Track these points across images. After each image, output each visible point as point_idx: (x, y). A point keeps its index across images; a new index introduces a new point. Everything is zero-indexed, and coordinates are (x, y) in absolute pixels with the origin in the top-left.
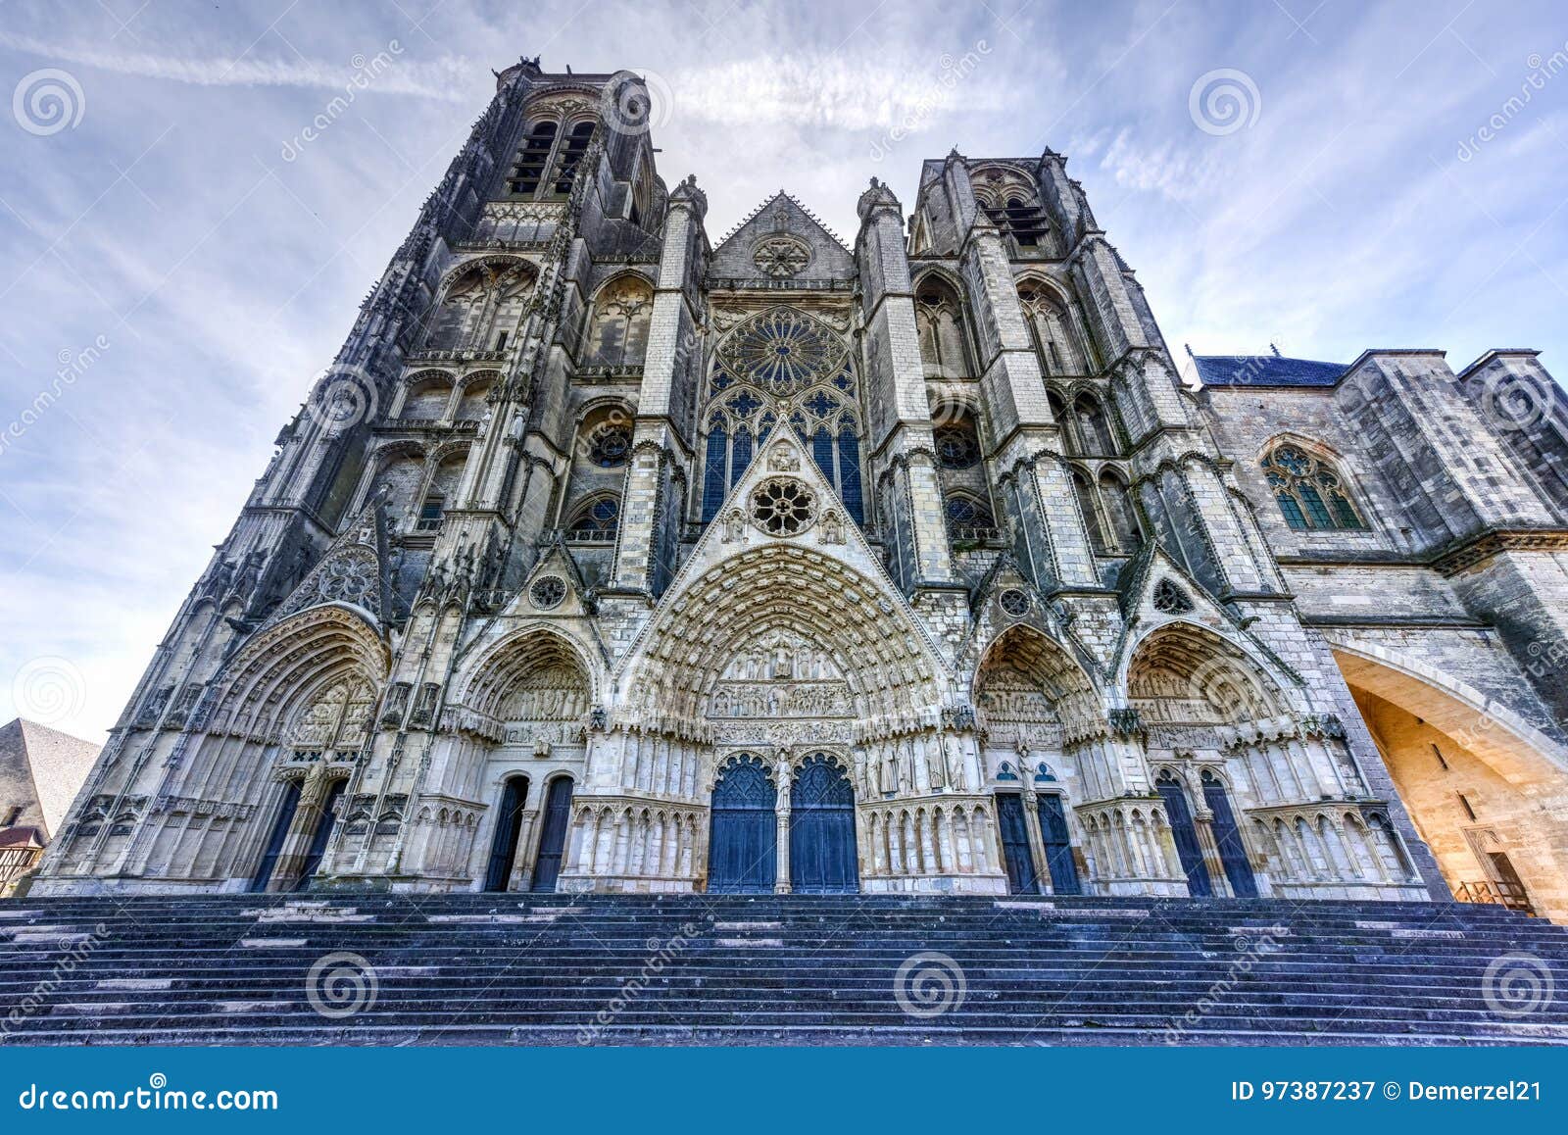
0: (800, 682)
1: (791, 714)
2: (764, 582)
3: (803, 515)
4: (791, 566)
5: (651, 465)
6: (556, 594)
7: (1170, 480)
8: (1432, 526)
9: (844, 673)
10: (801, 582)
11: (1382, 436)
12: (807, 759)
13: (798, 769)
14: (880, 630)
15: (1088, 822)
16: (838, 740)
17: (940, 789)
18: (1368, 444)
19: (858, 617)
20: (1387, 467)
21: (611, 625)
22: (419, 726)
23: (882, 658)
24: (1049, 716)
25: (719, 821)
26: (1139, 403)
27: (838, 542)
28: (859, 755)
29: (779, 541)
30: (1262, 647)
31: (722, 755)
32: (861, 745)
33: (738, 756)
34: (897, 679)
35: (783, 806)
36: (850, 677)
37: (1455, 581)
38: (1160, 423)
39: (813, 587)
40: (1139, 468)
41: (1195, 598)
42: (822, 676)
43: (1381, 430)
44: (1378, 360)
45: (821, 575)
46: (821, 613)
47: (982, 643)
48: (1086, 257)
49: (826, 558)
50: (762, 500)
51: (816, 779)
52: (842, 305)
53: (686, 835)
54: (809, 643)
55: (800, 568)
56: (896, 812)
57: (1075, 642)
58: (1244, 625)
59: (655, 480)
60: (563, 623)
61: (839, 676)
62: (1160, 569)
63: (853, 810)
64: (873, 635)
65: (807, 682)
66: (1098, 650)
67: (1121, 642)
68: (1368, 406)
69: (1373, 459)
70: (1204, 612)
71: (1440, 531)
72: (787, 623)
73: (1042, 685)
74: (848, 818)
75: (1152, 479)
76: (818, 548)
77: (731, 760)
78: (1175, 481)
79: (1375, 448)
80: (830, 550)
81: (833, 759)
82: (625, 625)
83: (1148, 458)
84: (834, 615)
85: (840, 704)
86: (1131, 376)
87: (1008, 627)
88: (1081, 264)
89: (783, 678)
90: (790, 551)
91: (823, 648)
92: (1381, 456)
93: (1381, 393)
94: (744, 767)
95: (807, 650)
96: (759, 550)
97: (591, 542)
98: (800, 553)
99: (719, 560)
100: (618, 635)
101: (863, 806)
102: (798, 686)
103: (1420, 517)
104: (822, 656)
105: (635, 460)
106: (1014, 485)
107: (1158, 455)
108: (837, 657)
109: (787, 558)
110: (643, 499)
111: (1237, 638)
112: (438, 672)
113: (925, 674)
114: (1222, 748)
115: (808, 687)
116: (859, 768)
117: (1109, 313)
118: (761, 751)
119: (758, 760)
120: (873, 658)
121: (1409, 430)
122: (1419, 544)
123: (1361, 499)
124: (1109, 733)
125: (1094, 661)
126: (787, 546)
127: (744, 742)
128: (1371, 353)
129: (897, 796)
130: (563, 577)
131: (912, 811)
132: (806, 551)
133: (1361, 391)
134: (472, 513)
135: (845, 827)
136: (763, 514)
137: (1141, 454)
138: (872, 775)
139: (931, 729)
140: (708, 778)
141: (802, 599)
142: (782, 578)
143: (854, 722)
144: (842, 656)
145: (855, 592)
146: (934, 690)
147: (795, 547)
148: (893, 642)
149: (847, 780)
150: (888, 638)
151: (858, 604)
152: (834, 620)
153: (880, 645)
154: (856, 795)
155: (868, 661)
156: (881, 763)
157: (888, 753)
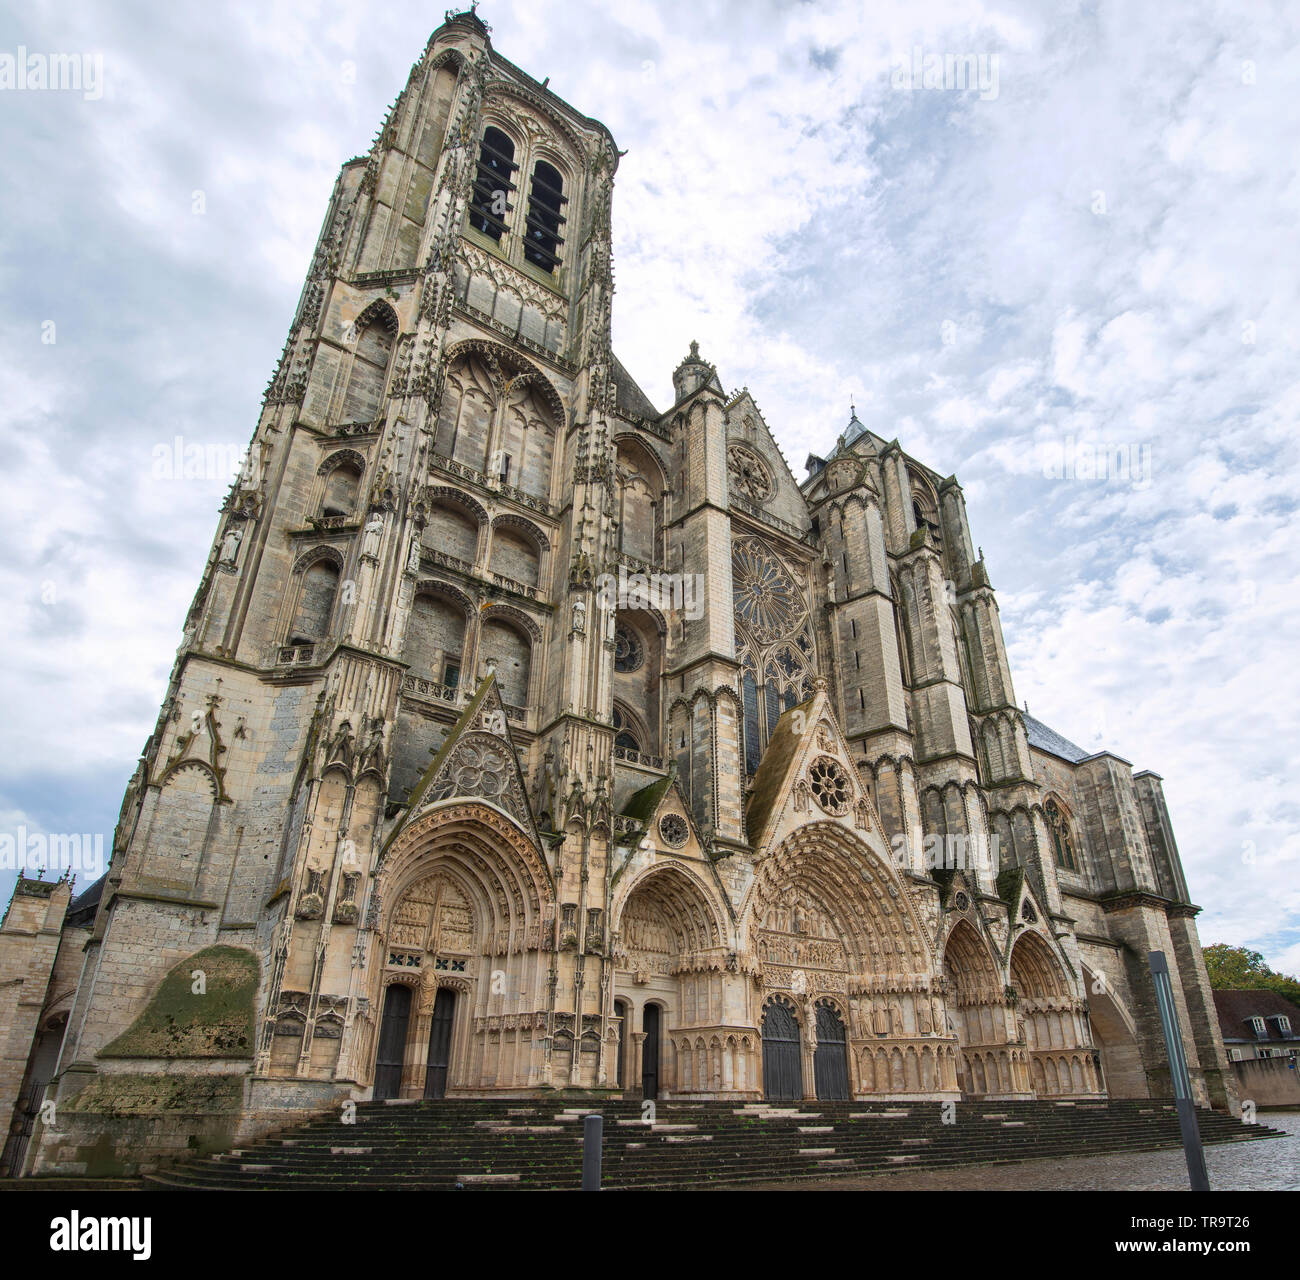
0: (812, 938)
1: (805, 965)
2: (807, 850)
3: (841, 796)
4: (830, 841)
6: (676, 832)
7: (1020, 819)
8: (1107, 879)
9: (841, 935)
10: (831, 856)
11: (1096, 811)
14: (883, 908)
15: (972, 1059)
16: (836, 989)
17: (928, 1034)
18: (1086, 813)
19: (866, 893)
20: (1092, 831)
21: (727, 873)
22: (595, 951)
23: (879, 929)
25: (765, 1049)
26: (1006, 751)
27: (868, 830)
28: (854, 1003)
29: (828, 817)
30: (1062, 951)
31: (765, 996)
32: (854, 996)
33: (774, 997)
34: (890, 948)
35: (812, 1039)
36: (845, 939)
37: (1110, 916)
38: (1022, 775)
39: (839, 861)
40: (996, 802)
41: (1038, 914)
42: (824, 936)
43: (1097, 806)
44: (1108, 760)
45: (849, 853)
46: (835, 883)
47: (947, 932)
48: (980, 604)
49: (860, 841)
50: (814, 774)
52: (802, 559)
54: (818, 906)
55: (836, 844)
57: (990, 936)
58: (1057, 937)
59: (735, 730)
60: (689, 865)
61: (836, 937)
62: (1025, 892)
63: (846, 1045)
64: (875, 910)
65: (816, 939)
66: (999, 943)
67: (1009, 941)
68: (1094, 787)
69: (1086, 824)
70: (1040, 926)
71: (1110, 883)
72: (804, 884)
74: (843, 1050)
75: (1008, 815)
76: (854, 830)
77: (770, 999)
78: (1025, 822)
79: (1090, 816)
80: (862, 834)
81: (834, 1004)
82: (736, 876)
83: (1005, 797)
84: (845, 887)
85: (839, 962)
86: (1003, 727)
87: (959, 919)
88: (975, 610)
89: (800, 932)
90: (835, 828)
91: (827, 911)
92: (1091, 824)
93: (1104, 783)
94: (780, 1007)
95: (815, 911)
96: (816, 824)
97: (638, 765)
98: (842, 832)
99: (791, 829)
100: (733, 884)
101: (855, 1042)
102: (811, 941)
103: (1102, 870)
104: (823, 918)
106: (942, 800)
107: (1014, 799)
108: (837, 920)
109: (831, 834)
111: (1053, 944)
112: (594, 898)
113: (918, 949)
114: (1024, 1012)
115: (817, 943)
116: (855, 1013)
117: (993, 665)
118: (789, 993)
119: (786, 1000)
120: (871, 928)
121: (1113, 813)
122: (1096, 888)
123: (1078, 850)
124: (1004, 1002)
125: (998, 952)
126: (834, 824)
127: (777, 985)
128: (1106, 755)
129: (889, 1037)
130: (682, 815)
132: (847, 831)
133: (1092, 776)
134: (592, 724)
135: (841, 1058)
136: (816, 789)
137: (1001, 792)
138: (868, 1020)
139: (924, 991)
140: (759, 1011)
141: (825, 868)
142: (819, 848)
143: (849, 977)
144: (841, 920)
145: (871, 873)
146: (924, 962)
147: (839, 826)
148: (892, 919)
149: (842, 1022)
150: (888, 915)
151: (870, 883)
152: (844, 891)
153: (878, 918)
154: (850, 1034)
155: (866, 930)
156: (876, 1012)
157: (882, 1005)
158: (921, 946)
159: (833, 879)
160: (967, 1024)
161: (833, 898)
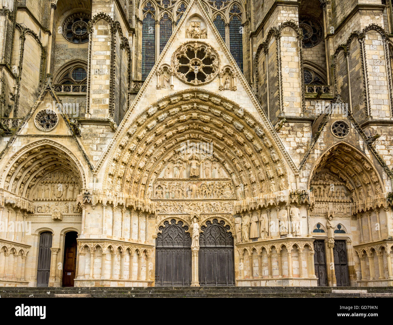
0: (205, 180)
1: (199, 198)
2: (183, 117)
3: (209, 70)
4: (201, 106)
5: (106, 33)
6: (52, 122)
9: (230, 175)
10: (207, 118)
12: (208, 222)
13: (203, 227)
14: (255, 148)
15: (361, 254)
16: (225, 212)
19: (241, 140)
23: (254, 165)
24: (348, 199)
25: (160, 253)
27: (233, 90)
28: (238, 219)
29: (194, 88)
31: (160, 220)
32: (238, 215)
33: (170, 220)
34: (263, 177)
35: (195, 245)
36: (234, 177)
39: (214, 121)
42: (217, 177)
45: (219, 112)
46: (218, 138)
49: (223, 100)
50: (182, 60)
51: (213, 232)
53: (143, 259)
54: (210, 157)
55: (207, 108)
56: (258, 249)
59: (109, 44)
60: (58, 141)
61: (227, 176)
63: (233, 248)
64: (249, 151)
65: (208, 180)
66: (387, 158)
73: (345, 182)
74: (230, 252)
77: (166, 222)
80: (226, 95)
81: (223, 222)
82: (98, 142)
84: (226, 139)
85: (227, 192)
87: (335, 144)
90: (201, 95)
91: (219, 161)
94: (173, 226)
95: (208, 162)
96: (180, 94)
97: (70, 93)
98: (207, 97)
99: (155, 100)
101: (239, 246)
102: (203, 182)
104: (217, 165)
105: (94, 28)
106: (346, 54)
108: (227, 165)
109: (198, 100)
110: (102, 58)
113: (281, 172)
115: (208, 183)
116: (238, 226)
118: (183, 217)
119: (181, 222)
120: (248, 165)
126: (199, 92)
127: (173, 213)
131: (268, 248)
132: (211, 95)
135: (228, 256)
136: (182, 69)
139: (283, 204)
140: (154, 231)
142: (195, 115)
143: (235, 202)
144: (229, 164)
145: (241, 123)
146: (286, 182)
147: (204, 92)
148: (262, 154)
149: (230, 233)
150: (259, 152)
151: (242, 131)
152: (226, 143)
153: (254, 157)
154: (235, 240)
155: (245, 167)
156: (250, 224)
157: (255, 218)
158: (284, 169)
159: (215, 135)
160: (360, 228)
161: (219, 149)
